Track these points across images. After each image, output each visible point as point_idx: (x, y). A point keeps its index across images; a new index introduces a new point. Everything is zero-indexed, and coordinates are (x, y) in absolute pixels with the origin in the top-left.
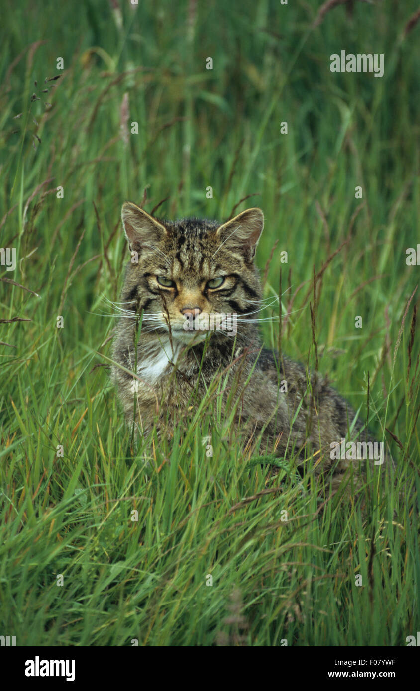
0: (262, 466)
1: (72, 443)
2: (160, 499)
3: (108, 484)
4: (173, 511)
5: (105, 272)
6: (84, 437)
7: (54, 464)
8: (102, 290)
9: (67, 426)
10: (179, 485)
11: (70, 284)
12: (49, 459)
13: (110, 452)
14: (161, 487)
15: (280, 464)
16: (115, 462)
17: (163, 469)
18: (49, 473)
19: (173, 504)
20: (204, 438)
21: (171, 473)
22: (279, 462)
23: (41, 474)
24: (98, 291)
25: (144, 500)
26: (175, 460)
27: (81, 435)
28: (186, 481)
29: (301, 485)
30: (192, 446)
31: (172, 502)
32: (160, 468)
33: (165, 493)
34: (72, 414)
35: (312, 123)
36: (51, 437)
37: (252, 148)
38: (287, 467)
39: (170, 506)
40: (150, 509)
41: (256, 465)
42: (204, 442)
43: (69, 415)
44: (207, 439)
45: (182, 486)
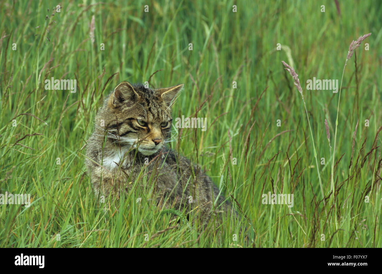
0: (167, 214)
1: (64, 201)
2: (113, 231)
3: (85, 223)
4: (120, 237)
5: (81, 110)
6: (71, 198)
7: (55, 211)
8: (79, 120)
9: (62, 192)
10: (123, 225)
11: (63, 116)
12: (52, 209)
13: (86, 206)
14: (114, 225)
15: (178, 214)
16: (89, 211)
17: (115, 215)
18: (53, 217)
19: (120, 233)
20: (137, 199)
21: (119, 217)
22: (177, 212)
23: (49, 217)
24: (77, 120)
25: (105, 231)
26: (121, 209)
27: (69, 196)
28: (126, 222)
29: (189, 225)
30: (130, 203)
31: (120, 232)
32: (113, 214)
33: (116, 228)
34: (64, 185)
35: (188, 33)
36: (53, 197)
37: (160, 45)
38: (181, 214)
39: (119, 235)
40: (108, 236)
41: (164, 213)
42: (137, 201)
43: (63, 186)
44: (139, 200)
45: (125, 225)
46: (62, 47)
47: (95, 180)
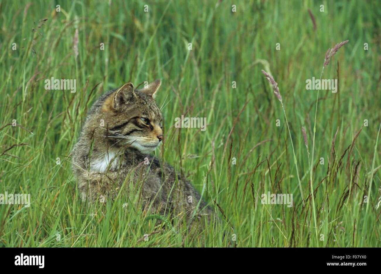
0: (152, 219)
1: (52, 209)
2: (100, 236)
3: (72, 228)
4: (107, 241)
5: (67, 122)
6: (58, 205)
7: (42, 219)
8: (65, 131)
9: (49, 200)
10: (110, 230)
11: (50, 127)
12: (39, 217)
13: (74, 212)
14: (101, 230)
15: (163, 219)
16: (76, 217)
17: (102, 221)
18: (40, 224)
19: (107, 239)
20: (124, 204)
21: (106, 223)
22: (162, 217)
23: (36, 224)
24: (62, 132)
25: (92, 235)
26: (108, 214)
27: (56, 204)
28: (113, 227)
29: (174, 229)
30: (117, 208)
31: (106, 237)
32: (100, 220)
33: (103, 234)
34: (51, 194)
35: (169, 49)
36: (41, 205)
37: (141, 60)
38: (166, 219)
39: (106, 240)
40: (95, 241)
41: (150, 219)
42: (124, 206)
43: (50, 194)
45: (111, 230)
46: (47, 61)
47: (83, 184)
